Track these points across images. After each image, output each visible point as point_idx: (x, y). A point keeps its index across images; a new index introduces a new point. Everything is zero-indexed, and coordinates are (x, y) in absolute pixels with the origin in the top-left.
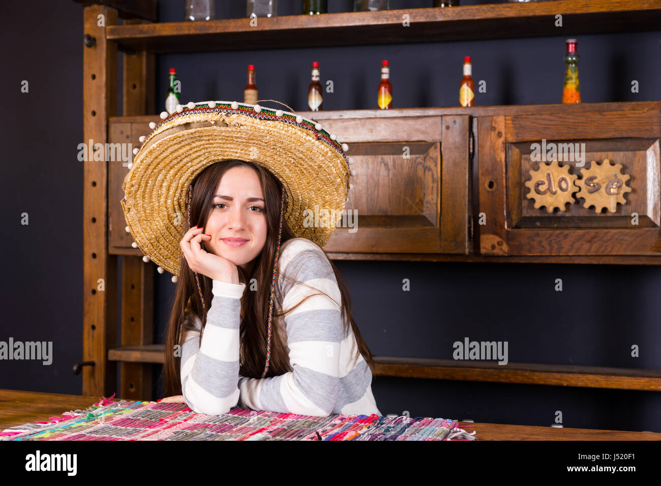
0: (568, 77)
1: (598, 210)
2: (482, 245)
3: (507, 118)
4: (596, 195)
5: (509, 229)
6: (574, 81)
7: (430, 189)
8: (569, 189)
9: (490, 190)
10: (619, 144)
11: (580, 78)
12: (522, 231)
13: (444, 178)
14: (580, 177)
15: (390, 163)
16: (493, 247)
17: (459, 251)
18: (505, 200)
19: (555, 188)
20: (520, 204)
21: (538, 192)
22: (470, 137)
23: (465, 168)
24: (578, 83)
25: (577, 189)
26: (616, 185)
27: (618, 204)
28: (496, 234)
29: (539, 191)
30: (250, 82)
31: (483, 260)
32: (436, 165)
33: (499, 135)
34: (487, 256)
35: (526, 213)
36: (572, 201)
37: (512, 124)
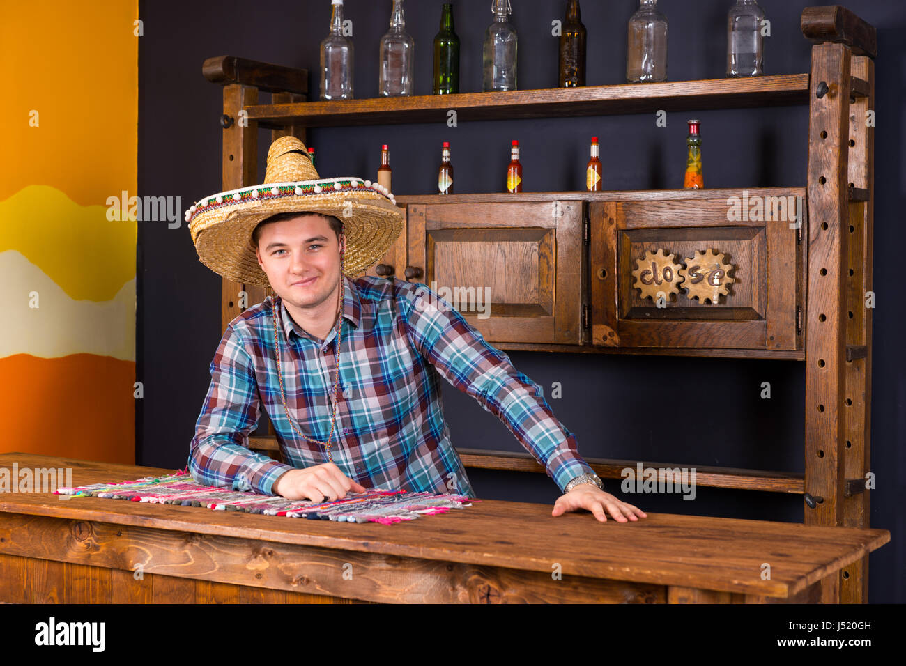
0: (690, 159)
1: (702, 301)
2: (594, 335)
3: (618, 204)
4: (699, 286)
5: (620, 320)
6: (695, 164)
7: (546, 276)
8: (674, 279)
9: (602, 278)
10: (725, 233)
11: (702, 160)
12: (633, 321)
13: (558, 267)
14: (685, 267)
15: (507, 250)
16: (605, 338)
17: (573, 342)
18: (616, 289)
19: (661, 278)
20: (630, 293)
21: (644, 282)
22: (584, 224)
23: (578, 256)
24: (700, 166)
25: (681, 279)
26: (718, 276)
27: (721, 295)
28: (608, 324)
29: (645, 280)
30: (384, 163)
31: (597, 351)
32: (551, 253)
33: (611, 222)
34: (599, 347)
35: (635, 304)
36: (676, 291)
37: (623, 210)
